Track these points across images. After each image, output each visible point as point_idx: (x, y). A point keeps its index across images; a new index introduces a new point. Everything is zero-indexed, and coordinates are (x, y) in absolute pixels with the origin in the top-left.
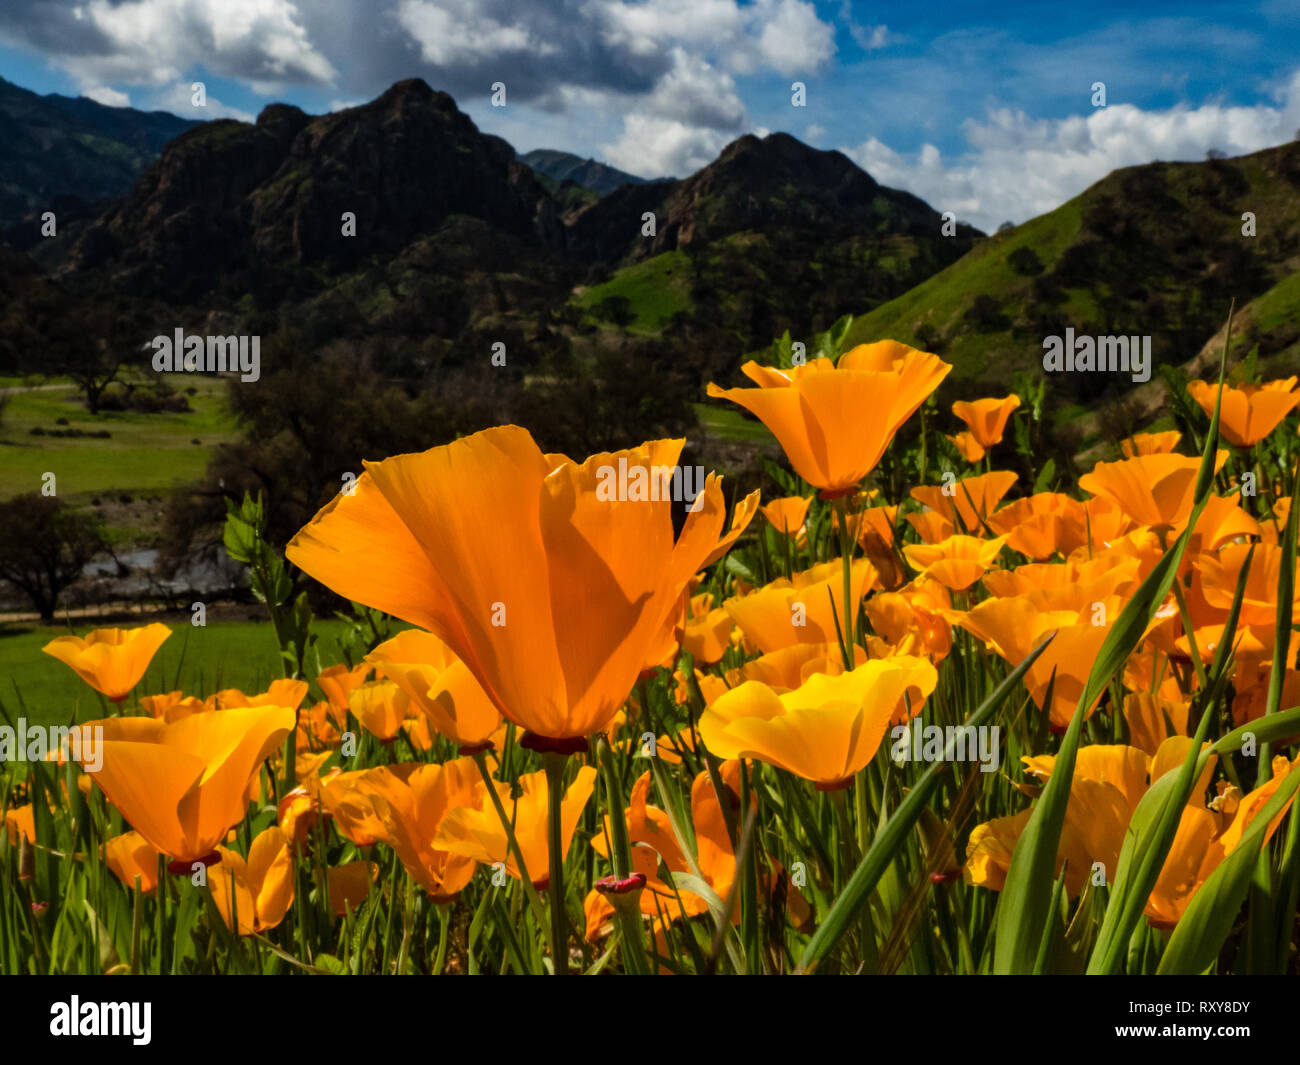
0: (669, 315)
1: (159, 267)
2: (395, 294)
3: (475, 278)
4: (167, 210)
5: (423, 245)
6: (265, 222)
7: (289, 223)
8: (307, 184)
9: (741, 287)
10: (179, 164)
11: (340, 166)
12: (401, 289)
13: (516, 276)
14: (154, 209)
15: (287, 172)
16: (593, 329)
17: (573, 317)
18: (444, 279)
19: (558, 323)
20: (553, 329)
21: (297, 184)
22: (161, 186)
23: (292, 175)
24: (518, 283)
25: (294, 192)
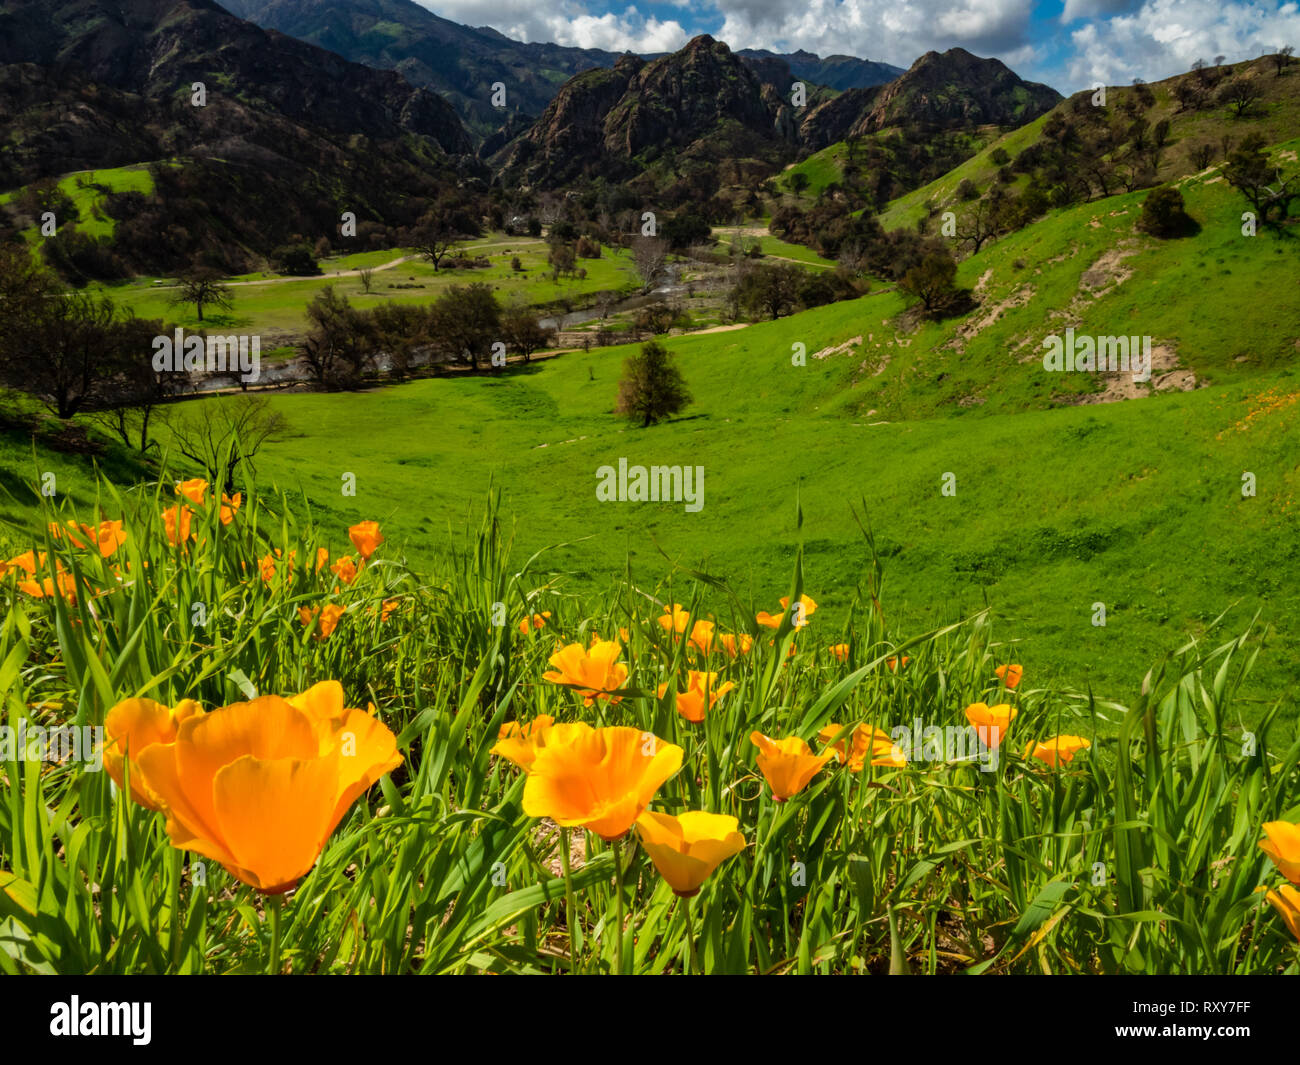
0: (826, 185)
1: (552, 163)
2: (677, 174)
3: (727, 162)
4: (560, 127)
5: (699, 143)
6: (612, 132)
7: (625, 131)
8: (635, 108)
9: (875, 166)
10: (568, 98)
11: (656, 95)
12: (680, 172)
13: (751, 160)
14: (554, 126)
15: (624, 101)
16: (780, 195)
17: (770, 189)
18: (707, 164)
19: (761, 191)
20: (758, 195)
21: (630, 107)
22: (558, 112)
23: (627, 103)
24: (752, 164)
25: (628, 112)
